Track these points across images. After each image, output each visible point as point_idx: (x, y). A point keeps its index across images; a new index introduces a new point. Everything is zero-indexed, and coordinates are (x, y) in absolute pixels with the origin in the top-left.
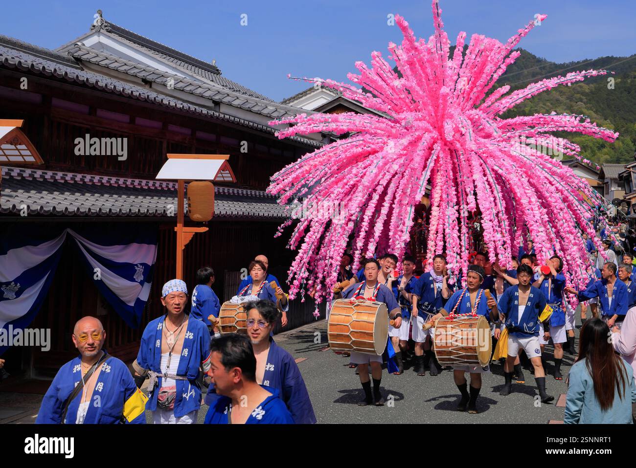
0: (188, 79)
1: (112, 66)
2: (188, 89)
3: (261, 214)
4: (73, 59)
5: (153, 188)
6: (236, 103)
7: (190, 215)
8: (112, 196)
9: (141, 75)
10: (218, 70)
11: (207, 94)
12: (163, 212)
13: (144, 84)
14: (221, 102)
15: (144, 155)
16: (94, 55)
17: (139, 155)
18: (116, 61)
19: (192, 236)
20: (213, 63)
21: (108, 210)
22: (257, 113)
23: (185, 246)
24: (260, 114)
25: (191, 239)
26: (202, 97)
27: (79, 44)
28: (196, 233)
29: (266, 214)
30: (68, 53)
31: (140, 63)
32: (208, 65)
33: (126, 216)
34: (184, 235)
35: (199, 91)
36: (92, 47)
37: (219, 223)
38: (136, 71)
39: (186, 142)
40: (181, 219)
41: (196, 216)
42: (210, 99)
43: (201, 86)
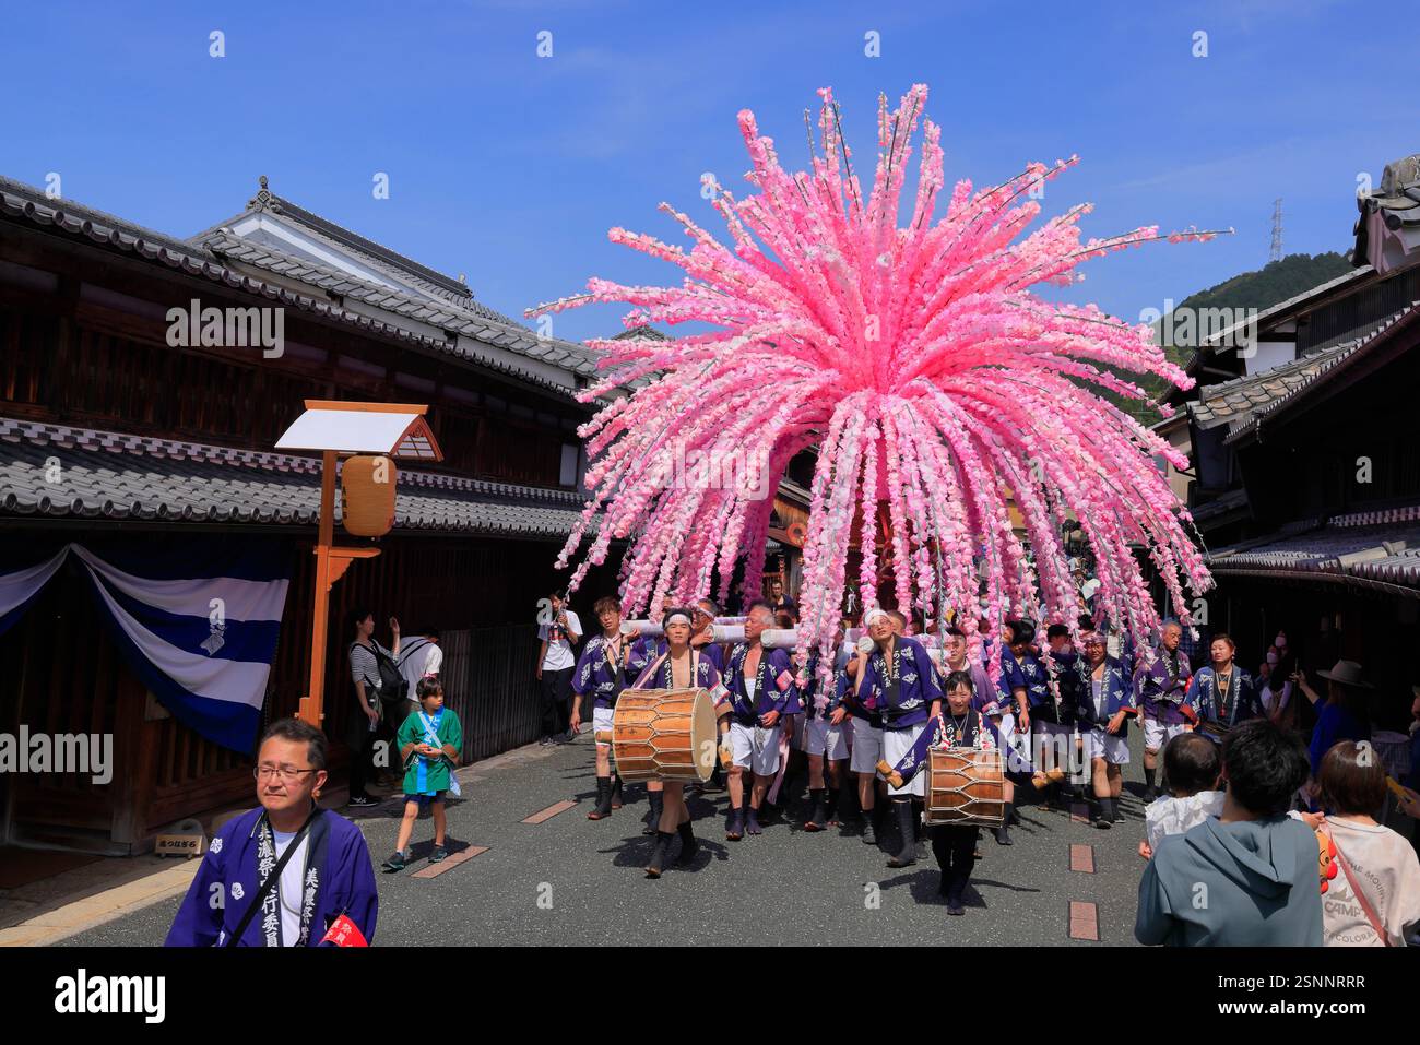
0: (406, 295)
1: (277, 267)
2: (403, 309)
3: (506, 526)
4: (212, 254)
5: (301, 471)
6: (484, 335)
7: (346, 522)
8: (189, 481)
9: (325, 284)
10: (468, 291)
11: (434, 319)
12: (292, 514)
13: (329, 299)
14: (458, 333)
15: (286, 408)
16: (248, 249)
18: (285, 261)
19: (347, 565)
20: (461, 279)
21: (158, 507)
22: (519, 354)
23: (334, 584)
24: (524, 355)
25: (345, 570)
26: (427, 323)
27: (225, 230)
29: (515, 527)
30: (205, 244)
31: (325, 264)
32: (452, 282)
33: (205, 521)
34: (331, 564)
35: (423, 313)
36: (247, 237)
37: (407, 542)
38: (318, 277)
40: (326, 533)
41: (355, 527)
42: (440, 327)
43: (427, 305)
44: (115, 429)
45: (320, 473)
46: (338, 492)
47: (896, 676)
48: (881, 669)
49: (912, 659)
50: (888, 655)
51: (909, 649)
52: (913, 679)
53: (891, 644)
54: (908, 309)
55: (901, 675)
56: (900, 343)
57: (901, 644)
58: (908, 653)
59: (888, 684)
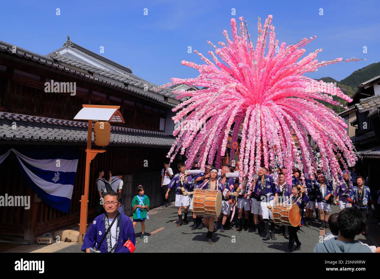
0: (112, 72)
1: (73, 64)
2: (111, 77)
3: (143, 143)
4: (53, 60)
5: (81, 126)
6: (136, 84)
7: (95, 142)
8: (47, 129)
9: (87, 69)
10: (131, 71)
11: (121, 80)
12: (79, 139)
13: (89, 74)
14: (128, 84)
15: (76, 107)
16: (64, 58)
17: (73, 107)
18: (75, 62)
19: (96, 155)
20: (128, 67)
21: (38, 137)
23: (91, 161)
25: (95, 156)
26: (119, 81)
27: (57, 53)
28: (99, 153)
29: (146, 143)
30: (50, 57)
31: (87, 63)
32: (126, 68)
33: (52, 142)
34: (91, 155)
35: (117, 78)
36: (64, 55)
37: (113, 148)
38: (85, 67)
39: (103, 102)
40: (89, 145)
41: (98, 143)
42: (122, 82)
43: (119, 75)
44: (25, 114)
45: (87, 127)
46: (93, 133)
47: (265, 186)
48: (260, 184)
49: (269, 181)
50: (262, 180)
51: (269, 178)
52: (270, 187)
53: (263, 177)
54: (267, 81)
55: (266, 186)
56: (265, 90)
57: (266, 177)
58: (268, 180)
59: (262, 188)
